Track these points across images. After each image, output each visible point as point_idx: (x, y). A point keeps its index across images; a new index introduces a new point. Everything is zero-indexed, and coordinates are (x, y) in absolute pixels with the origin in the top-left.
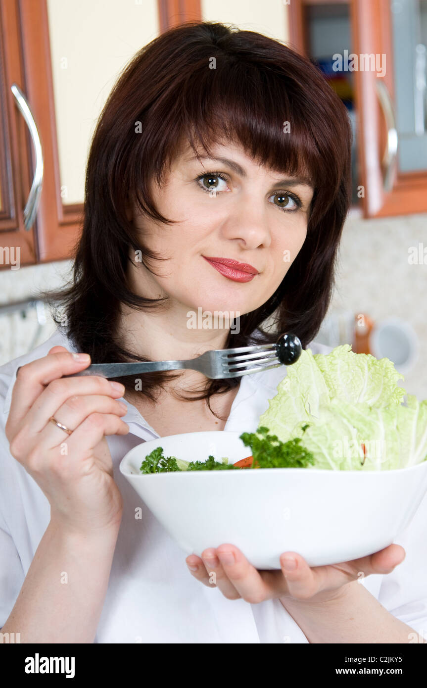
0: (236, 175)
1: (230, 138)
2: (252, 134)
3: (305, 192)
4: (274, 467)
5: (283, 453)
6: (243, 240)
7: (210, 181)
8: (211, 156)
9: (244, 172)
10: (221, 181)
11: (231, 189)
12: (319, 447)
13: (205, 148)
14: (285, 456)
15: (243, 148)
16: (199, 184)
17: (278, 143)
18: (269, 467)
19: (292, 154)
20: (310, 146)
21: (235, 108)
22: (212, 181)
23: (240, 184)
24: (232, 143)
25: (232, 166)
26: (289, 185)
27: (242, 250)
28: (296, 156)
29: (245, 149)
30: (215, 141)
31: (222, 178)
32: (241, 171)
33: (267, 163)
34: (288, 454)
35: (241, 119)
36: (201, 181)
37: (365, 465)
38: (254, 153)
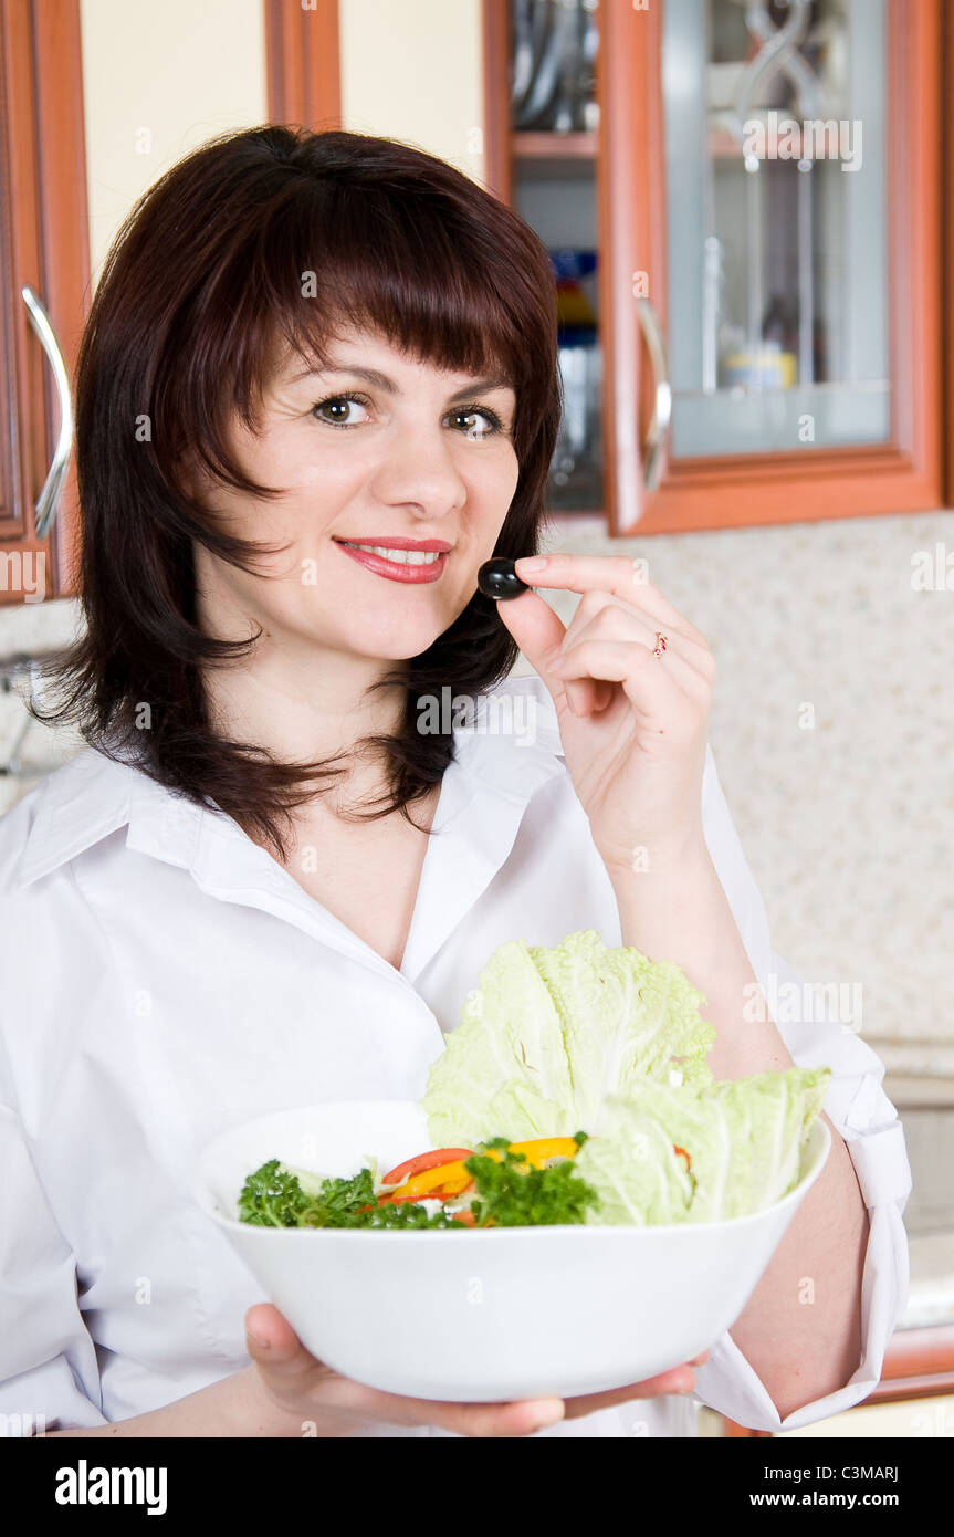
0: (380, 394)
1: (360, 324)
2: (397, 311)
3: (502, 400)
4: (532, 1223)
5: (547, 1194)
6: (416, 505)
7: (334, 409)
8: (329, 366)
9: (394, 384)
10: (353, 407)
11: (375, 418)
12: (605, 1176)
13: (318, 351)
14: (549, 1199)
15: (385, 335)
16: (319, 418)
17: (445, 318)
18: (522, 1224)
19: (472, 335)
20: (497, 315)
21: (360, 266)
22: (339, 409)
23: (388, 408)
24: (363, 331)
25: (370, 377)
26: (477, 395)
27: (417, 520)
28: (478, 338)
29: (390, 340)
30: (332, 334)
31: (358, 402)
32: (388, 384)
33: (431, 357)
34: (554, 1195)
35: (372, 284)
36: (320, 413)
37: (693, 1209)
38: (405, 343)
